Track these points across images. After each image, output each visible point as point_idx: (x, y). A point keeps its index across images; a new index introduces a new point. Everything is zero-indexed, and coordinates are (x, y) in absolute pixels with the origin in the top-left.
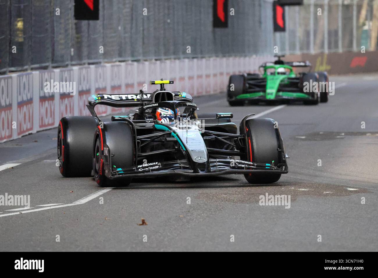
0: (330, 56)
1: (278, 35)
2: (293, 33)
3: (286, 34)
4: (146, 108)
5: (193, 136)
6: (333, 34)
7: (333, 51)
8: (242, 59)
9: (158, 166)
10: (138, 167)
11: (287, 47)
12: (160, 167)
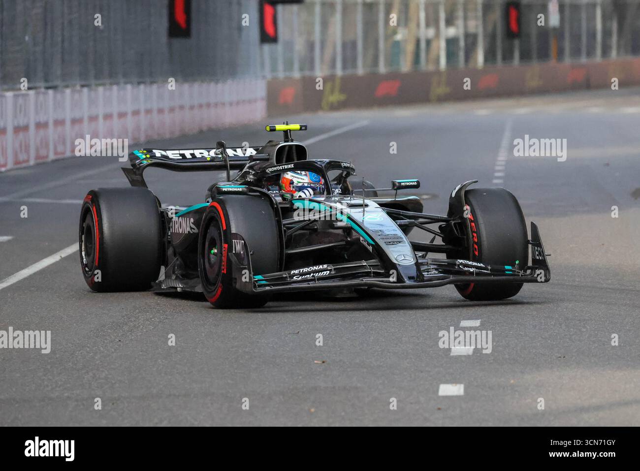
0: (344, 79)
1: (267, 47)
2: (289, 46)
3: (279, 47)
4: (270, 172)
5: (379, 219)
6: (349, 47)
7: (349, 72)
8: (212, 85)
9: (328, 272)
10: (292, 272)
11: (281, 67)
12: (333, 272)
